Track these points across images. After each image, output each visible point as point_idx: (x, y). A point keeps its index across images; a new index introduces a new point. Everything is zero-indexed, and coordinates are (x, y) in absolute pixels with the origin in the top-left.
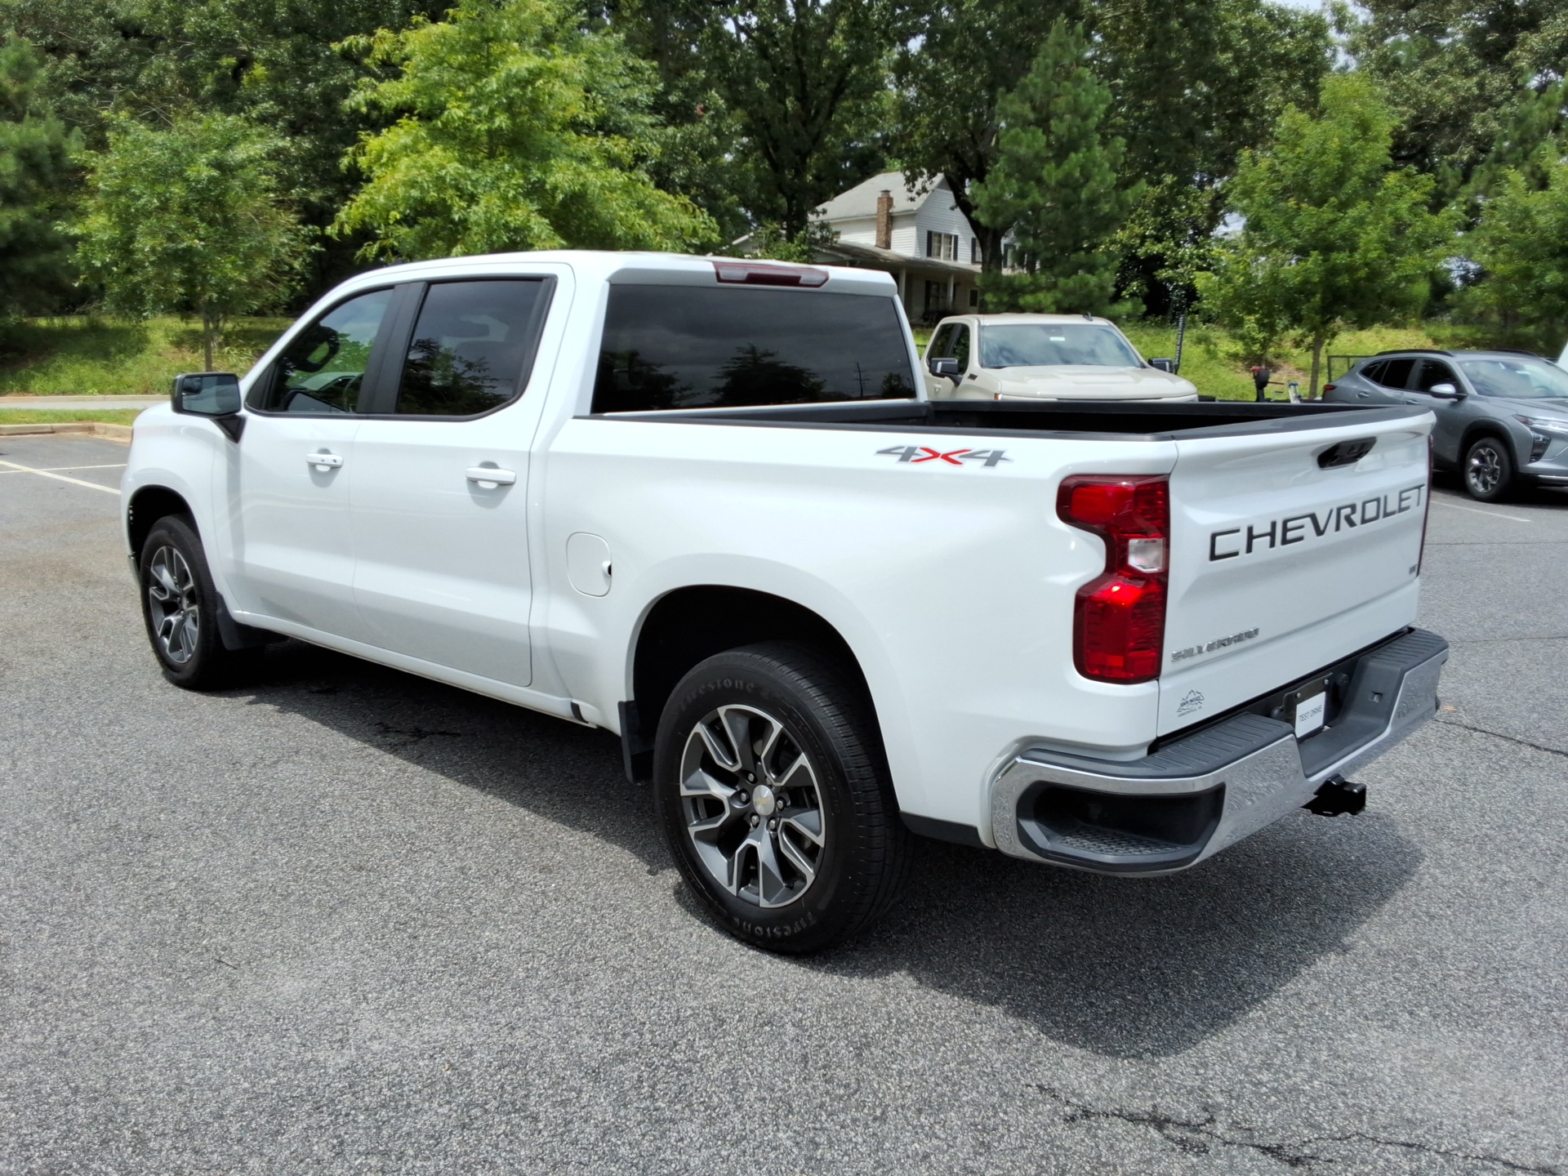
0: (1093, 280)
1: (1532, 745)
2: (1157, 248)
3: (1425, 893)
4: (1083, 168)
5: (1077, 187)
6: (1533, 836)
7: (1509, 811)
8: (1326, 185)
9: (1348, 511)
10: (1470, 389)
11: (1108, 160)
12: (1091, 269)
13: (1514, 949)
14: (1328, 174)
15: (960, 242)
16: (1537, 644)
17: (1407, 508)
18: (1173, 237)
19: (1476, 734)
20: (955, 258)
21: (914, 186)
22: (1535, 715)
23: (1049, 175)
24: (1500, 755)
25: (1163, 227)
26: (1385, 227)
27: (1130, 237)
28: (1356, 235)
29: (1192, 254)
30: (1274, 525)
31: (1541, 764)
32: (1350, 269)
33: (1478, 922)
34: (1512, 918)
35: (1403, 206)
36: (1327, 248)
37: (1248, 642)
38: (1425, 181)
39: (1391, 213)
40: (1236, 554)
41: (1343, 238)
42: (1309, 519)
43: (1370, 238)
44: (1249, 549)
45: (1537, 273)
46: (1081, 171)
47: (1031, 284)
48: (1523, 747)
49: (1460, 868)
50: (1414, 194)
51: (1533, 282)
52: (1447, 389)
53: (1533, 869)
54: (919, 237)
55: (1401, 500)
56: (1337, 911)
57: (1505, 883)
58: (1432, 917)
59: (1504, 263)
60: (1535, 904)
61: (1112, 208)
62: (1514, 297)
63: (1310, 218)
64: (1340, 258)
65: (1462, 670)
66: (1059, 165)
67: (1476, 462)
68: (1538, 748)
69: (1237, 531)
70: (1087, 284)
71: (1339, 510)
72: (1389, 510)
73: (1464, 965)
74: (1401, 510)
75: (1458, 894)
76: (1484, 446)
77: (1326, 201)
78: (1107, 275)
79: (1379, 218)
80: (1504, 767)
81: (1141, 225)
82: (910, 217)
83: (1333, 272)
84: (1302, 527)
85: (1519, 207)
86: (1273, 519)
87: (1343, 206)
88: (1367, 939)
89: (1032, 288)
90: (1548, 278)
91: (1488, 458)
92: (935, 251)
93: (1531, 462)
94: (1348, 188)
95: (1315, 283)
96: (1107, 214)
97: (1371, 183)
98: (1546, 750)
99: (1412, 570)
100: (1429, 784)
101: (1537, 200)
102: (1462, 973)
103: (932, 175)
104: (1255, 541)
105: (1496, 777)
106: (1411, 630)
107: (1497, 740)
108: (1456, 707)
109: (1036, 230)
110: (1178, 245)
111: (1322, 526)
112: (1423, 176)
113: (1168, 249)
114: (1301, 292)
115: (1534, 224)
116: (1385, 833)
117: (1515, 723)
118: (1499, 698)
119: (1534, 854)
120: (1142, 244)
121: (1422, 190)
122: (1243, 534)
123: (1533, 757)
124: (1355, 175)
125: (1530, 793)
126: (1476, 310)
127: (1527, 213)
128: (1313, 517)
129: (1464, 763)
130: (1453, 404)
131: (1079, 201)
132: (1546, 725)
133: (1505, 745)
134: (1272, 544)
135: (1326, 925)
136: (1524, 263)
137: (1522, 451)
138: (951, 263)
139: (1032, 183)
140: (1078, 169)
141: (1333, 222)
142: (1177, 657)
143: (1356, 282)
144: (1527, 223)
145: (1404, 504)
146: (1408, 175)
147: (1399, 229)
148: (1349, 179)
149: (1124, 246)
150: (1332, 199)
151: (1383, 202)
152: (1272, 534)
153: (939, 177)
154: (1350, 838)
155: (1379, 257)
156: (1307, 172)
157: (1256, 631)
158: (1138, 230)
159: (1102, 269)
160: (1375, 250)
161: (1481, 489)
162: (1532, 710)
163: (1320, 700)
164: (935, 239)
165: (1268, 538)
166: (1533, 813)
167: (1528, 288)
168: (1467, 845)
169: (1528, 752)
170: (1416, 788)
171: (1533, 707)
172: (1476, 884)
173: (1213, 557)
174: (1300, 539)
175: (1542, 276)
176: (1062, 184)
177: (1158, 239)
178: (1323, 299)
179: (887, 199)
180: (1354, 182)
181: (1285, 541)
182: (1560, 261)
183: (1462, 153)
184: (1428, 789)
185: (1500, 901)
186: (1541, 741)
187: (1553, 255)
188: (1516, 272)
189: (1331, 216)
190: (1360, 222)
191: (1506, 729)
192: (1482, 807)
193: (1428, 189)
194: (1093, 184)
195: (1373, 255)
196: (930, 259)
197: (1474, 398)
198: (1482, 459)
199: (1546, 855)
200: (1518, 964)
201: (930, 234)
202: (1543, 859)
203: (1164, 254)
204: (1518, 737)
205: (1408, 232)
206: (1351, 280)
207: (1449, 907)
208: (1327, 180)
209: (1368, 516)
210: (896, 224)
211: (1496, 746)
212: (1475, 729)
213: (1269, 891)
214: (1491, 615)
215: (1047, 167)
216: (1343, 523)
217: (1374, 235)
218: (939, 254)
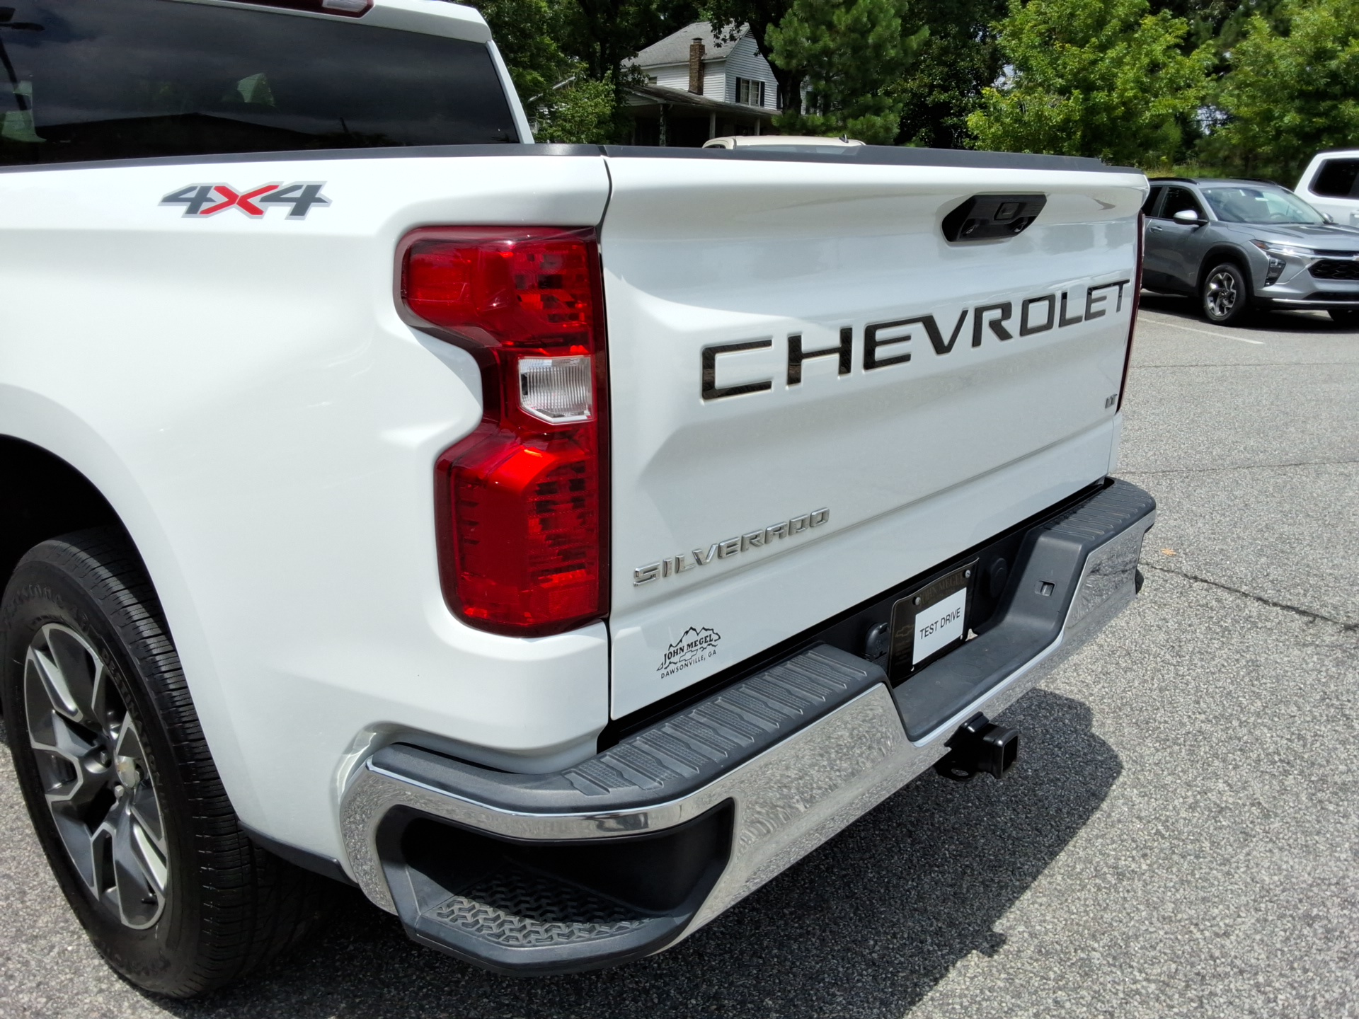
0: (878, 121)
1: (1259, 599)
2: (944, 97)
3: (1114, 833)
4: (870, 13)
5: (864, 33)
6: (1257, 732)
7: (1229, 693)
8: (1088, 26)
9: (997, 314)
10: (1212, 215)
11: (894, 6)
12: (878, 111)
13: (1226, 934)
14: (1090, 16)
15: (767, 90)
16: (1268, 473)
17: (1101, 313)
18: (958, 87)
19: (1196, 585)
20: (762, 104)
21: (720, 32)
22: (1264, 560)
23: (839, 20)
24: (1222, 612)
25: (950, 78)
26: (1141, 68)
27: (920, 86)
28: (1115, 75)
29: (974, 103)
30: (846, 335)
31: (1269, 625)
32: (1109, 108)
33: (1182, 882)
34: (1228, 873)
35: (1158, 49)
36: (1088, 87)
37: (809, 534)
38: (1178, 26)
39: (1147, 55)
40: (766, 386)
41: (1102, 78)
42: (920, 326)
43: (1127, 76)
44: (794, 379)
45: (1277, 115)
46: (868, 17)
47: (823, 124)
48: (1249, 601)
49: (1164, 786)
50: (1168, 37)
51: (1272, 124)
52: (1190, 215)
53: (1256, 786)
54: (728, 84)
55: (1090, 302)
56: (993, 868)
57: (1221, 810)
58: (1120, 876)
59: (1247, 105)
60: (1259, 848)
61: (897, 53)
62: (1254, 137)
63: (1074, 57)
64: (1100, 97)
65: (1186, 505)
66: (848, 11)
67: (1214, 286)
68: (1266, 602)
69: (767, 343)
70: (873, 125)
71: (979, 312)
72: (1069, 315)
73: (1157, 970)
74: (1089, 316)
75: (1158, 832)
76: (1222, 271)
77: (1087, 42)
78: (892, 117)
79: (1136, 59)
80: (1226, 629)
81: (930, 75)
82: (720, 63)
83: (1091, 111)
84: (907, 338)
85: (1263, 52)
86: (845, 323)
87: (1103, 48)
88: (1028, 924)
89: (824, 128)
90: (1286, 120)
91: (1225, 283)
92: (743, 96)
93: (1266, 286)
94: (1108, 31)
95: (1076, 121)
96: (892, 59)
97: (1128, 27)
98: (1275, 604)
99: (1109, 403)
100: (1136, 655)
101: (1279, 46)
102: (1153, 987)
103: (739, 24)
104: (806, 363)
105: (1216, 644)
106: (1109, 482)
107: (1220, 592)
108: (1176, 550)
109: (828, 73)
110: (962, 94)
111: (946, 339)
112: (1177, 20)
113: (953, 98)
114: (1063, 130)
115: (1275, 69)
116: (1076, 731)
117: (1241, 570)
118: (1225, 538)
119: (1258, 761)
120: (930, 93)
121: (1175, 34)
122: (780, 350)
123: (1259, 616)
124: (1114, 17)
125: (1256, 665)
126: (1221, 154)
127: (1269, 57)
128: (929, 323)
129: (1180, 624)
130: (1195, 230)
131: (867, 46)
132: (1275, 573)
133: (1229, 598)
134: (845, 366)
135: (976, 895)
136: (1265, 106)
137: (1257, 275)
138: (758, 108)
139: (824, 27)
140: (866, 15)
141: (1094, 62)
142: (645, 577)
143: (1113, 120)
144: (1270, 68)
145: (1095, 307)
146: (1164, 20)
147: (1154, 67)
148: (1110, 21)
149: (914, 95)
150: (1093, 39)
151: (1140, 43)
152: (844, 352)
153: (745, 27)
154: (1031, 739)
155: (1135, 97)
156: (1072, 15)
157: (824, 516)
158: (926, 80)
159: (887, 111)
160: (1132, 89)
161: (1218, 313)
162: (1260, 553)
163: (957, 601)
164: (743, 85)
165: (836, 357)
166: (1258, 696)
167: (1268, 129)
168: (1176, 748)
169: (1254, 608)
170: (1121, 661)
171: (1262, 550)
172: (1183, 814)
173: (709, 390)
174: (905, 358)
175: (1281, 117)
176: (851, 29)
177: (945, 89)
178: (1083, 137)
179: (698, 46)
180: (1114, 24)
181: (870, 363)
182: (1297, 103)
183: (1213, 9)
184: (1134, 663)
185: (1212, 843)
186: (1270, 594)
187: (1292, 98)
188: (1257, 114)
189: (1092, 57)
190: (1119, 62)
191: (1231, 577)
192: (1198, 689)
193: (1180, 33)
194: (879, 29)
195: (1130, 94)
196: (738, 104)
197: (1214, 224)
198: (1220, 283)
199: (1274, 763)
200: (1232, 965)
201: (738, 80)
202: (1269, 768)
203: (950, 102)
204: (1244, 589)
205: (1162, 73)
206: (1109, 118)
207: (1145, 856)
208: (1089, 21)
209: (1031, 323)
210: (706, 71)
211: (1219, 600)
212: (1196, 578)
213: (910, 834)
214: (1220, 441)
215: (837, 12)
216: (987, 332)
217: (1131, 75)
218: (747, 101)
